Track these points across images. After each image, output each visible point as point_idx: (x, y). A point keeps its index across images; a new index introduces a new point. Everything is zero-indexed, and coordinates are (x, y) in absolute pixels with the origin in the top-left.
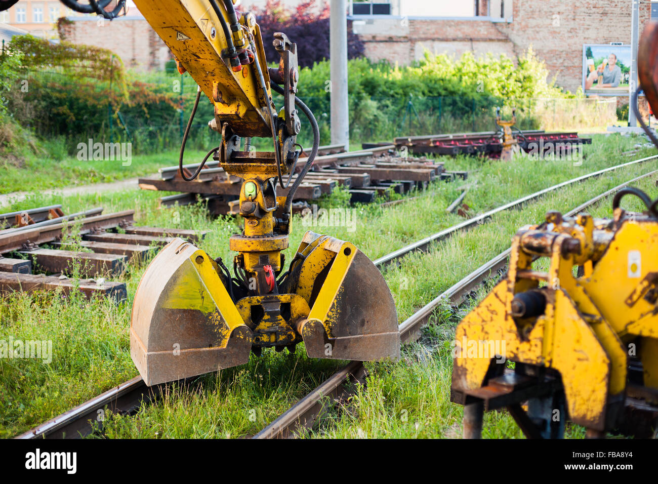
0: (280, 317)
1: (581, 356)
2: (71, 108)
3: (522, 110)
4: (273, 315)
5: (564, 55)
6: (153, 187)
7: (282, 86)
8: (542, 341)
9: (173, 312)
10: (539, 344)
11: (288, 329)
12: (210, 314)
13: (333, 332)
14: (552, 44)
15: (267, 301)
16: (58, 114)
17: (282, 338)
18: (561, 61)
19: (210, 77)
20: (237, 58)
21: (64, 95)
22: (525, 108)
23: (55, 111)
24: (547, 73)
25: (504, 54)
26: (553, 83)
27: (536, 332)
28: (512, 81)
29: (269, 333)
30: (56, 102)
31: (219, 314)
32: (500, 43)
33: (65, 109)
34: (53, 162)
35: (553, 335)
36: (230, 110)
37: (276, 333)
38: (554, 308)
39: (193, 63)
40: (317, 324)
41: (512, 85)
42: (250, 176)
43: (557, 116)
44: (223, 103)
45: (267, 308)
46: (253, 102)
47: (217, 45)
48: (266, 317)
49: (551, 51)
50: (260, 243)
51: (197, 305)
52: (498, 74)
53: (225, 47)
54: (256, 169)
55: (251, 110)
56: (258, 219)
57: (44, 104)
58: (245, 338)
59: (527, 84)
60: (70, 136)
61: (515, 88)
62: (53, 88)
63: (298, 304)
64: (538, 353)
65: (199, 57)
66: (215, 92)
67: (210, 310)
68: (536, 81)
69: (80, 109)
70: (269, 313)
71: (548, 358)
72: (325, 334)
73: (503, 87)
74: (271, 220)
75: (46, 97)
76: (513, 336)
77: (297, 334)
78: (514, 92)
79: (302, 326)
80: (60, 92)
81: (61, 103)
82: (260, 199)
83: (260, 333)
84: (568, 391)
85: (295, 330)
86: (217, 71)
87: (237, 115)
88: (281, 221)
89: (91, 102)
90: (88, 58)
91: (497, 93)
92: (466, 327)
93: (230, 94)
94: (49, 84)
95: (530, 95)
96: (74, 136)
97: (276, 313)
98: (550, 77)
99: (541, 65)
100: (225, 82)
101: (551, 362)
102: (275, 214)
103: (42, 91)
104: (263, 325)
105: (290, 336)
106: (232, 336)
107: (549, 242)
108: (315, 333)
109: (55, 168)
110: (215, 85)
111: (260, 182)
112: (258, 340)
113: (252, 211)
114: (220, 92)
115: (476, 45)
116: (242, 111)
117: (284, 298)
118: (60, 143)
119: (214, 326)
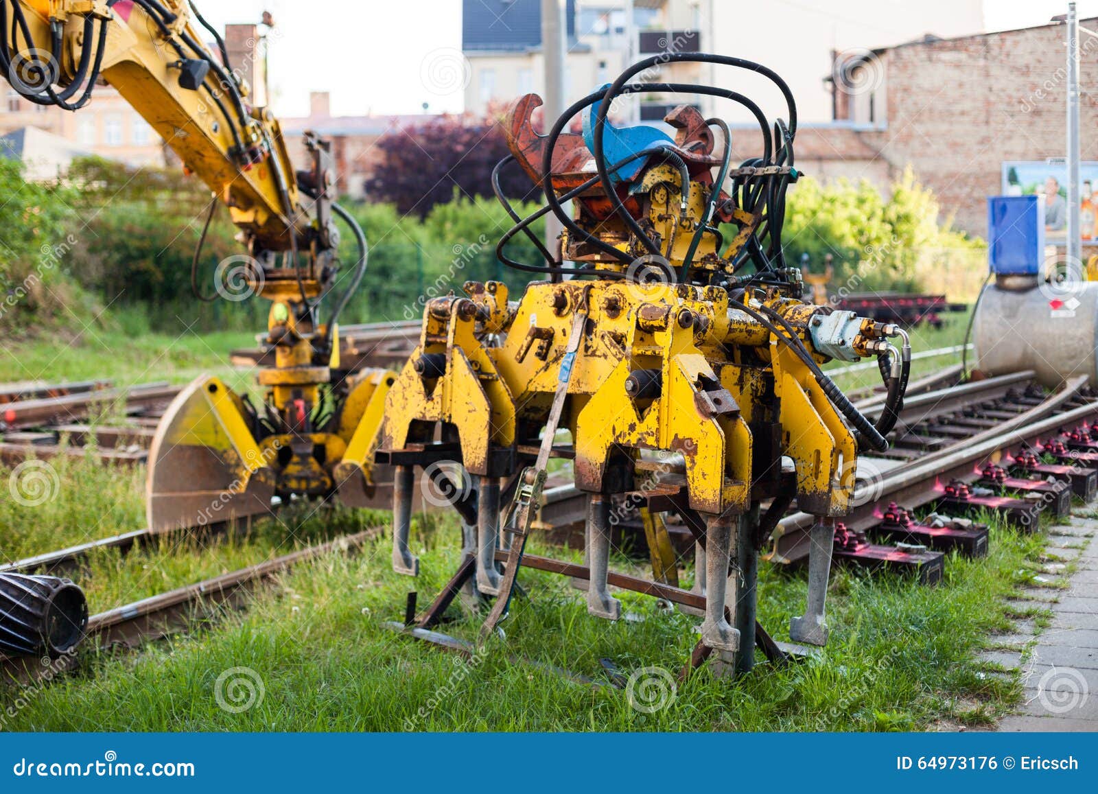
0: (312, 460)
1: (471, 408)
2: (158, 262)
3: (895, 268)
4: (304, 457)
5: (971, 181)
6: (249, 361)
7: (314, 191)
8: (442, 397)
9: (181, 448)
10: (439, 400)
11: (322, 475)
12: (225, 451)
13: (375, 477)
14: (952, 163)
15: (297, 441)
16: (138, 272)
17: (314, 484)
18: (967, 190)
19: (220, 179)
20: (248, 157)
21: (146, 244)
22: (898, 263)
23: (133, 266)
24: (936, 208)
25: (867, 181)
26: (948, 224)
27: (438, 390)
28: (876, 223)
29: (299, 479)
30: (134, 253)
31: (236, 452)
32: (869, 164)
33: (148, 264)
34: (126, 340)
35: (452, 392)
36: (248, 217)
37: (307, 479)
38: (452, 366)
39: (198, 163)
40: (354, 467)
41: (876, 228)
42: (283, 297)
43: (951, 277)
44: (238, 207)
45: (297, 449)
46: (275, 207)
47: (220, 143)
48: (295, 459)
49: (951, 175)
50: (291, 375)
51: (210, 441)
52: (852, 210)
53: (232, 144)
54: (287, 289)
55: (273, 217)
56: (291, 347)
57: (117, 256)
58: (266, 482)
59: (903, 227)
60: (156, 305)
61: (881, 235)
62: (131, 233)
63: (334, 445)
64: (439, 410)
65: (203, 156)
66: (226, 196)
67: (225, 446)
68: (919, 222)
69: (171, 264)
70: (299, 455)
71: (448, 414)
72: (364, 479)
73: (861, 232)
74: (307, 349)
75: (120, 247)
76: (422, 397)
77: (333, 481)
78: (878, 239)
79: (337, 471)
80: (142, 238)
81: (143, 254)
82: (292, 324)
83: (288, 477)
84: (462, 444)
85: (330, 474)
86: (226, 171)
87: (255, 222)
88: (321, 350)
89: (186, 253)
90: (183, 189)
91: (851, 242)
92: (392, 396)
93: (246, 199)
94: (125, 228)
95: (908, 244)
96: (161, 304)
97: (308, 455)
98: (943, 214)
99: (926, 196)
100: (239, 185)
101: (450, 417)
102: (313, 342)
103: (115, 238)
104: (292, 469)
105: (324, 483)
106: (252, 477)
107: (450, 305)
108: (353, 478)
109: (128, 347)
110: (227, 187)
111: (292, 304)
112: (285, 486)
113: (280, 336)
114: (233, 195)
115: (827, 166)
116: (262, 218)
117: (318, 438)
118: (138, 314)
119: (229, 466)
